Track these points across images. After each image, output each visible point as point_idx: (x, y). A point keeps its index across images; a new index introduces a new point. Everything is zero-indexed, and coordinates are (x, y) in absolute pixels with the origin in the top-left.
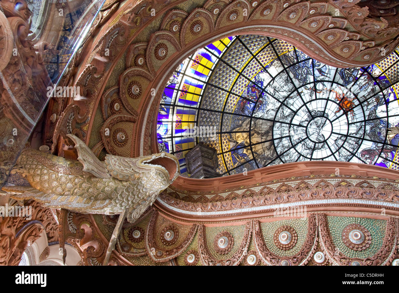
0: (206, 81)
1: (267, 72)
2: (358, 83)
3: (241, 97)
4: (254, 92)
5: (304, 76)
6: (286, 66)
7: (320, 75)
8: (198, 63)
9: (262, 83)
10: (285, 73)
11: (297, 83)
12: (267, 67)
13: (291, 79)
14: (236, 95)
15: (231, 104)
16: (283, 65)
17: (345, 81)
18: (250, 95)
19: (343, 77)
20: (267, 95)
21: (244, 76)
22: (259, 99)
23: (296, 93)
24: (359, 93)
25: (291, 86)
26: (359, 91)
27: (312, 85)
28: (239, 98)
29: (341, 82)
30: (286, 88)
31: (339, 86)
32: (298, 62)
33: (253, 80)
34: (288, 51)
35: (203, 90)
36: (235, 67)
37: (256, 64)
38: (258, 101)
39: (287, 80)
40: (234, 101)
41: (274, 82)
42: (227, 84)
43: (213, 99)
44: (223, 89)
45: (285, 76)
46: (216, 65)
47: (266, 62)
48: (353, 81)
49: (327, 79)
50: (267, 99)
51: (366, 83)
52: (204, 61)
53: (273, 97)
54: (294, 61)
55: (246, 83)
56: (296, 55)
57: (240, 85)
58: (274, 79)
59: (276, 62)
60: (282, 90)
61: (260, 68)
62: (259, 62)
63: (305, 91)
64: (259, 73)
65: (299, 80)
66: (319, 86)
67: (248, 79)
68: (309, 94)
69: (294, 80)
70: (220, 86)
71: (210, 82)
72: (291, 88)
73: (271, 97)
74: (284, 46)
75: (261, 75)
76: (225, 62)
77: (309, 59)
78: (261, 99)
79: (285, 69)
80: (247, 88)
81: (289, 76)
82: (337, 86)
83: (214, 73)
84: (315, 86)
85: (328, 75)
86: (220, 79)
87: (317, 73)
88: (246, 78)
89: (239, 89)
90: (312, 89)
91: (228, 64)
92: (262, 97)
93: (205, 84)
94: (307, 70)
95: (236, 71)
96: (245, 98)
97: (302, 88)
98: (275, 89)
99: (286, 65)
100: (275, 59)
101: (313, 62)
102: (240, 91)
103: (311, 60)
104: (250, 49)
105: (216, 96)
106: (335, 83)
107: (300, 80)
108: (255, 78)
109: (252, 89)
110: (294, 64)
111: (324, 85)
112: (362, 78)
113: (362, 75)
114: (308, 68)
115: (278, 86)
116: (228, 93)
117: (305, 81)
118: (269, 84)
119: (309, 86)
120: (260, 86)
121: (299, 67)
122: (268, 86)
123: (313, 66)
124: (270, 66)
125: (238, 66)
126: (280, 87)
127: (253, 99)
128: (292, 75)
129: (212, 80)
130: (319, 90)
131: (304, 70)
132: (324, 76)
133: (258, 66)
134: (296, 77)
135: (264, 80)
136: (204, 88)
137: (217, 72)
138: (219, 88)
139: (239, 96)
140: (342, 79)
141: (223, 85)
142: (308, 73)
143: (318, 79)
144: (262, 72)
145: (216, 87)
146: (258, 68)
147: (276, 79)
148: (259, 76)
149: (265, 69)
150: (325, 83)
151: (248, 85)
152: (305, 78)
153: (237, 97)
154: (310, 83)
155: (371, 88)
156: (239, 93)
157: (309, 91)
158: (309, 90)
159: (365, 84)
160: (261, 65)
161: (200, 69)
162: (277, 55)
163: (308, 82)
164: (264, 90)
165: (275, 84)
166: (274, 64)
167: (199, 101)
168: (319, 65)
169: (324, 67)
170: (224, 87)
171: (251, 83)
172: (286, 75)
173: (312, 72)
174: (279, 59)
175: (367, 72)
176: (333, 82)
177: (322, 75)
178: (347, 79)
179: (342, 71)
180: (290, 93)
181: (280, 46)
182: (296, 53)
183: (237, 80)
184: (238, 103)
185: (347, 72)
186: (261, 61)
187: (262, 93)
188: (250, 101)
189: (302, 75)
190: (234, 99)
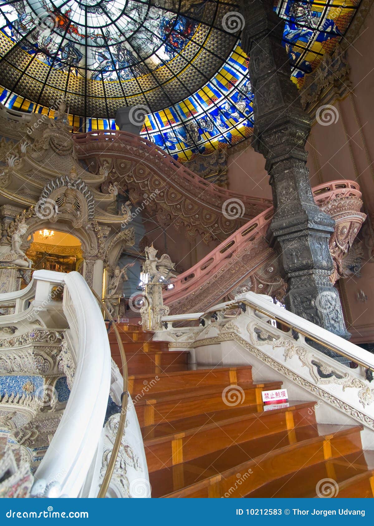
0: (225, 63)
1: (162, 60)
2: (57, 46)
3: (190, 39)
4: (175, 42)
5: (121, 53)
6: (142, 63)
7: (103, 53)
8: (230, 82)
9: (166, 49)
10: (142, 57)
11: (128, 46)
12: (162, 65)
13: (135, 50)
14: (195, 43)
15: (202, 34)
16: (146, 65)
17: (73, 47)
18: (179, 40)
19: (77, 51)
20: (160, 36)
21: (186, 60)
22: (170, 34)
23: (127, 36)
24: (51, 34)
25: (134, 43)
26: (52, 36)
27: (110, 43)
28: (192, 39)
29: (77, 46)
30: (140, 42)
31: (77, 42)
32: (130, 67)
33: (176, 54)
34: (142, 77)
35: (230, 56)
36: (194, 70)
37: (174, 70)
38: (171, 32)
39: (139, 50)
40: (198, 36)
41: (154, 49)
42: (204, 55)
43: (221, 44)
44: (209, 51)
45: (142, 54)
46: (213, 76)
47: (163, 69)
48: (64, 48)
49: (94, 49)
50: (160, 32)
51: (47, 46)
52: (224, 82)
53: (154, 34)
54: (135, 68)
55: (184, 52)
56: (133, 74)
57: (191, 52)
58: (154, 52)
59: (153, 68)
60: (143, 40)
61: (169, 65)
62: (171, 70)
63: (116, 36)
64: (170, 61)
65: (126, 49)
66: (101, 41)
67: (181, 56)
68: (111, 34)
69: (132, 50)
70: (211, 56)
71: (222, 62)
72: (133, 41)
73: (156, 33)
74: (147, 82)
75: (169, 58)
76: (205, 76)
77: (119, 69)
78: (167, 33)
79: (143, 61)
80: (183, 48)
81: (138, 54)
82: (80, 41)
83: (217, 69)
84: (106, 42)
85: (94, 53)
86: (211, 62)
87: (108, 56)
88: (184, 58)
89: (191, 48)
90: (109, 39)
91: (202, 74)
92: (166, 35)
93: (227, 61)
94: (119, 59)
95: (193, 66)
96: (185, 37)
97: (120, 41)
98: (152, 41)
99: (142, 65)
100: (154, 71)
101: (115, 66)
102: (191, 46)
103: (117, 68)
104: (179, 83)
105: (217, 47)
106: (83, 45)
107: (124, 49)
108: (174, 56)
109: (178, 45)
110: (134, 65)
111: (96, 42)
112: (55, 51)
113: (57, 54)
114: (118, 61)
115: (149, 45)
116: (204, 46)
117: (119, 47)
118: (159, 48)
119: (113, 42)
120: (168, 47)
121: (128, 62)
122: (159, 45)
123: (113, 63)
124: (158, 65)
125: (192, 70)
126: (146, 43)
127: (175, 35)
128: (135, 54)
129: (219, 62)
130: (100, 37)
131: (123, 59)
132: (98, 52)
133: (172, 67)
134: (130, 53)
135: (165, 53)
136: (229, 58)
137: (214, 69)
138: (213, 53)
139: (192, 41)
140: (77, 49)
141: (209, 56)
142: (118, 55)
143: (104, 49)
144: (167, 61)
145: (216, 56)
146: (171, 65)
147: (151, 51)
148: (170, 57)
149: (164, 63)
150: (95, 44)
151: (181, 50)
152: (119, 50)
153: (194, 40)
154: (113, 45)
155: (40, 40)
156: (192, 44)
157: (112, 36)
158: (113, 38)
159: (48, 44)
160: (168, 68)
161: (229, 77)
162: (152, 74)
163: (115, 46)
164: (164, 42)
165: (151, 47)
166: (155, 67)
167: (236, 46)
168: (107, 63)
169: (101, 61)
170: (208, 53)
171: (179, 52)
172: (140, 54)
173: (113, 57)
174: (151, 71)
175: (52, 58)
176: (86, 45)
177: (101, 53)
178: (71, 49)
179: (80, 57)
180: (134, 36)
181: (151, 82)
182: (134, 75)
183: (194, 58)
184: (194, 34)
185: (74, 56)
186: (169, 71)
187: (166, 39)
188: (179, 33)
189: (123, 54)
190: (197, 38)
